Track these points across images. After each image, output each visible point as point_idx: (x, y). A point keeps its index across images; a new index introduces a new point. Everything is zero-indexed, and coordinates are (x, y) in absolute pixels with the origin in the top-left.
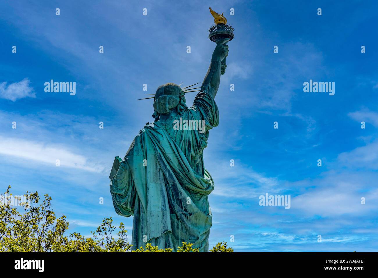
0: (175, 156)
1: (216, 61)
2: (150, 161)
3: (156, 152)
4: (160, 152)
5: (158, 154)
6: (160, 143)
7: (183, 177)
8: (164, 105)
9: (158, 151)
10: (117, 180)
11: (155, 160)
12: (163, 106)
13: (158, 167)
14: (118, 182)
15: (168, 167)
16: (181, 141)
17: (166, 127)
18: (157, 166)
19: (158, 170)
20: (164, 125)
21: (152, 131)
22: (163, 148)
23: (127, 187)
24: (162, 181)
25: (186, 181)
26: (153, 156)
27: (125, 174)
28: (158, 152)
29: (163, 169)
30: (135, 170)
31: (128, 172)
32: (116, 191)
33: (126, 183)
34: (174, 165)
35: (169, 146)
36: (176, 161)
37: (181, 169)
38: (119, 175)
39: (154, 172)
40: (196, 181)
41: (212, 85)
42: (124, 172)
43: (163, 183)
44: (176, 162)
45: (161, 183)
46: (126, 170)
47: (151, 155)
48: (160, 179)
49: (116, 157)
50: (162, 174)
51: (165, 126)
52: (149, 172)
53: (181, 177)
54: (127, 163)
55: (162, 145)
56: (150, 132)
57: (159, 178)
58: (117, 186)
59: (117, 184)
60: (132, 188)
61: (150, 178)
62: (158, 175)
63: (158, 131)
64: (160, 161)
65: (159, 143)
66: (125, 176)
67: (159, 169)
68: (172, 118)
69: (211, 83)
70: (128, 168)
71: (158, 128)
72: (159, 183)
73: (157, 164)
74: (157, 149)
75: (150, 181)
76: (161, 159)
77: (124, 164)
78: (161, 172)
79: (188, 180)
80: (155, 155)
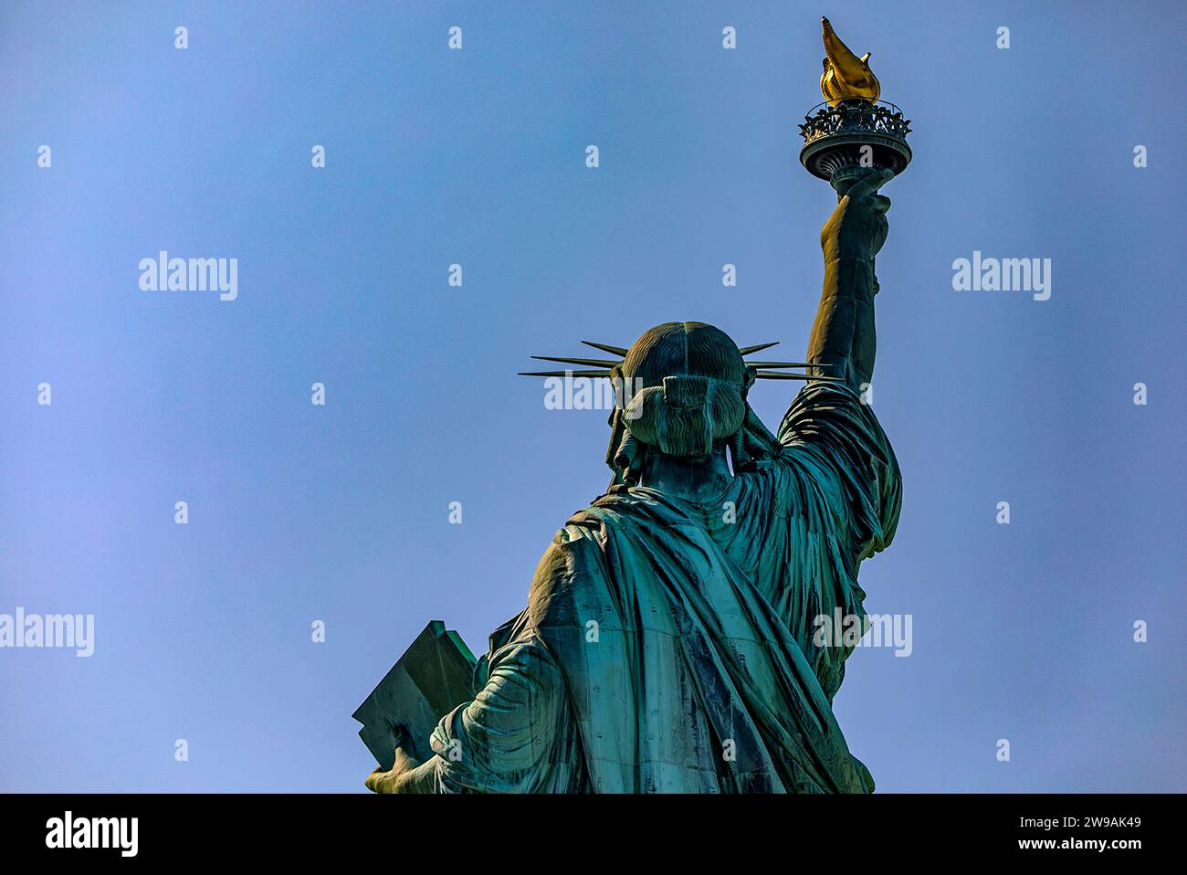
0: (761, 655)
1: (858, 259)
2: (659, 665)
3: (684, 626)
4: (704, 631)
5: (694, 635)
6: (701, 586)
7: (794, 752)
8: (694, 421)
9: (691, 621)
10: (489, 731)
11: (676, 658)
12: (689, 422)
13: (689, 695)
14: (491, 741)
15: (736, 700)
16: (780, 589)
17: (706, 519)
18: (684, 691)
19: (689, 705)
20: (697, 509)
21: (655, 529)
22: (712, 611)
23: (545, 767)
24: (707, 759)
25: (805, 769)
26: (670, 640)
27: (542, 705)
28: (691, 627)
29: (715, 705)
30: (593, 693)
31: (555, 701)
32: (481, 779)
33: (540, 749)
34: (759, 693)
35: (735, 605)
36: (767, 678)
37: (786, 716)
38: (499, 707)
39: (675, 714)
40: (852, 778)
41: (857, 364)
42: (537, 696)
43: (712, 769)
44: (766, 683)
45: (703, 769)
46: (547, 688)
47: (660, 634)
48: (696, 749)
49: (432, 622)
50: (704, 731)
51: (705, 513)
52: (657, 711)
53: (785, 750)
54: (552, 661)
55: (706, 597)
56: (645, 530)
57: (693, 743)
58: (487, 761)
59: (486, 750)
60: (571, 775)
61: (661, 738)
62: (691, 731)
63: (685, 530)
64: (700, 666)
65: (696, 587)
66: (538, 716)
67: (693, 704)
68: (725, 483)
69: (854, 354)
70: (558, 681)
71: (678, 517)
72: (696, 768)
73: (683, 679)
74: (686, 614)
75: (661, 754)
76: (708, 662)
77: (536, 660)
78: (700, 717)
79: (811, 768)
80: (676, 638)
